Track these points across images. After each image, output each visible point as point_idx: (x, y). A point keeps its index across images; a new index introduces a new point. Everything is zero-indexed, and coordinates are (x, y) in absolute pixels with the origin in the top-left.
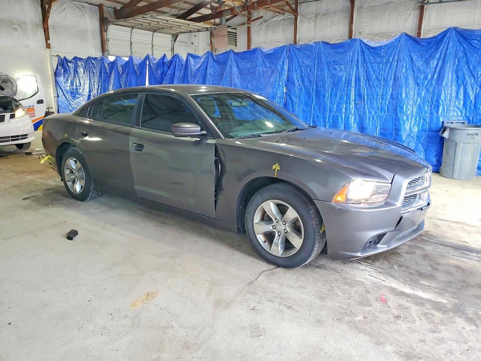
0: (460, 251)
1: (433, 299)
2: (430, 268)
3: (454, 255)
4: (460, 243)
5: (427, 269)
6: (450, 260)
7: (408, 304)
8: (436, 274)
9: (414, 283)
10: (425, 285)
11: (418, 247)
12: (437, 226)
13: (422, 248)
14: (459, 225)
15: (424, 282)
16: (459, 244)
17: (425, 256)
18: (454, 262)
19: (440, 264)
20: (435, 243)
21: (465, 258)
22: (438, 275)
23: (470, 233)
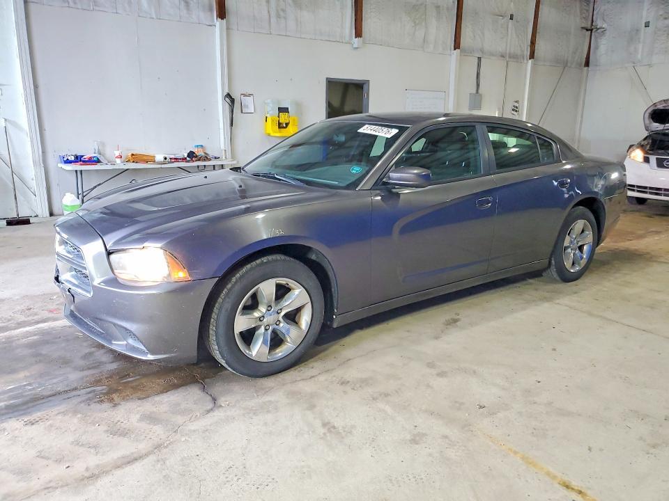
0: (28, 398)
1: (13, 331)
2: (44, 352)
3: (30, 384)
4: (39, 414)
5: (45, 350)
6: (28, 374)
7: (30, 318)
8: (30, 351)
9: (43, 333)
10: (31, 336)
11: (89, 369)
12: (119, 432)
13: (83, 370)
14: (79, 468)
15: (35, 337)
16: (39, 410)
17: (65, 362)
18: (21, 375)
19: (37, 362)
20: (76, 389)
21: (10, 390)
22: (27, 352)
23: (41, 456)
